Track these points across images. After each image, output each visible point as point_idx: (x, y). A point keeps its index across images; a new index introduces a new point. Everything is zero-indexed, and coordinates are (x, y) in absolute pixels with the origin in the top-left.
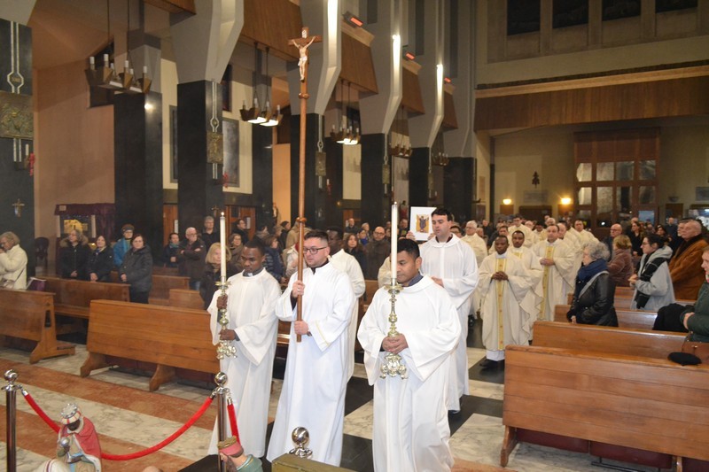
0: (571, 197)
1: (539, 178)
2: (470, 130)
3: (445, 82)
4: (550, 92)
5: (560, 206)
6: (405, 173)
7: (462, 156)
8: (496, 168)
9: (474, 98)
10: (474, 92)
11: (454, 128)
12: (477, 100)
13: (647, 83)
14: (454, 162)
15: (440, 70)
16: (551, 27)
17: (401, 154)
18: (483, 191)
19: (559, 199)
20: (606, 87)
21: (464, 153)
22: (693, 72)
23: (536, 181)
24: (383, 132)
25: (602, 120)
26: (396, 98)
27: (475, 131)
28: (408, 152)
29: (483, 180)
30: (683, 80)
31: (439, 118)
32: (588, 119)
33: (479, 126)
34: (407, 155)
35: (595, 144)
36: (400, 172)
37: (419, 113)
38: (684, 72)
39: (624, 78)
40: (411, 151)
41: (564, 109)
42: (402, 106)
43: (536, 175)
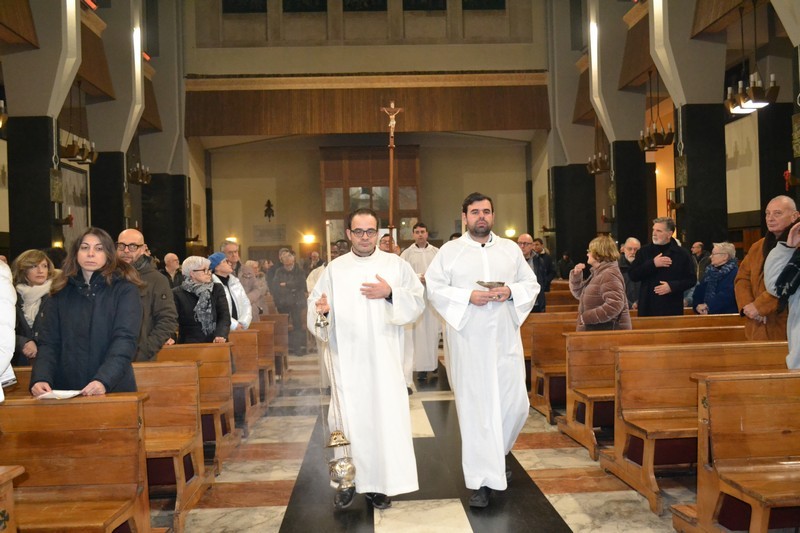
0: (316, 234)
1: (273, 208)
2: (180, 135)
3: (144, 60)
4: (289, 90)
5: (301, 245)
6: (78, 195)
7: (170, 173)
8: (214, 194)
9: (184, 90)
10: (183, 81)
11: (157, 129)
12: (188, 93)
13: (406, 89)
14: (158, 179)
15: (137, 36)
16: (281, 9)
17: (79, 157)
18: (198, 225)
19: (299, 237)
20: (359, 90)
21: (171, 169)
22: (454, 80)
23: (269, 212)
24: (49, 114)
25: (356, 131)
26: (70, 62)
27: (186, 137)
28: (91, 154)
29: (198, 210)
30: (445, 89)
31: (138, 108)
32: (340, 130)
33: (192, 130)
34: (88, 160)
35: (346, 163)
36: (70, 192)
37: (107, 97)
38: (445, 80)
39: (379, 81)
40: (96, 156)
41: (308, 116)
42: (79, 81)
43: (269, 204)
